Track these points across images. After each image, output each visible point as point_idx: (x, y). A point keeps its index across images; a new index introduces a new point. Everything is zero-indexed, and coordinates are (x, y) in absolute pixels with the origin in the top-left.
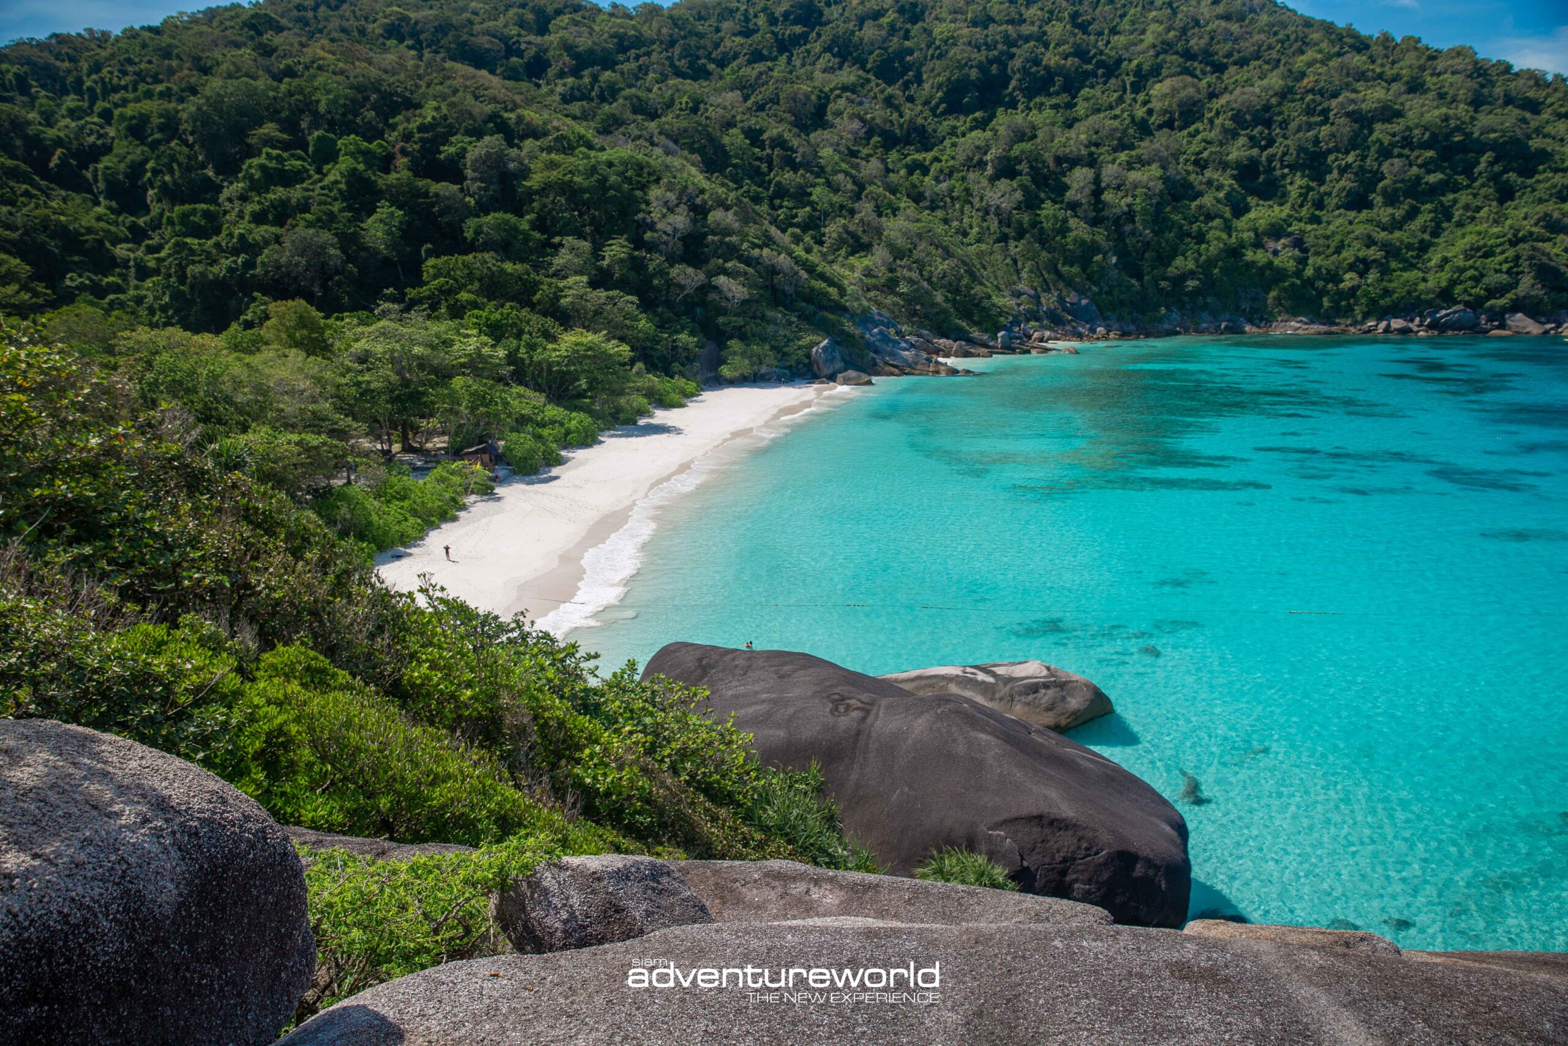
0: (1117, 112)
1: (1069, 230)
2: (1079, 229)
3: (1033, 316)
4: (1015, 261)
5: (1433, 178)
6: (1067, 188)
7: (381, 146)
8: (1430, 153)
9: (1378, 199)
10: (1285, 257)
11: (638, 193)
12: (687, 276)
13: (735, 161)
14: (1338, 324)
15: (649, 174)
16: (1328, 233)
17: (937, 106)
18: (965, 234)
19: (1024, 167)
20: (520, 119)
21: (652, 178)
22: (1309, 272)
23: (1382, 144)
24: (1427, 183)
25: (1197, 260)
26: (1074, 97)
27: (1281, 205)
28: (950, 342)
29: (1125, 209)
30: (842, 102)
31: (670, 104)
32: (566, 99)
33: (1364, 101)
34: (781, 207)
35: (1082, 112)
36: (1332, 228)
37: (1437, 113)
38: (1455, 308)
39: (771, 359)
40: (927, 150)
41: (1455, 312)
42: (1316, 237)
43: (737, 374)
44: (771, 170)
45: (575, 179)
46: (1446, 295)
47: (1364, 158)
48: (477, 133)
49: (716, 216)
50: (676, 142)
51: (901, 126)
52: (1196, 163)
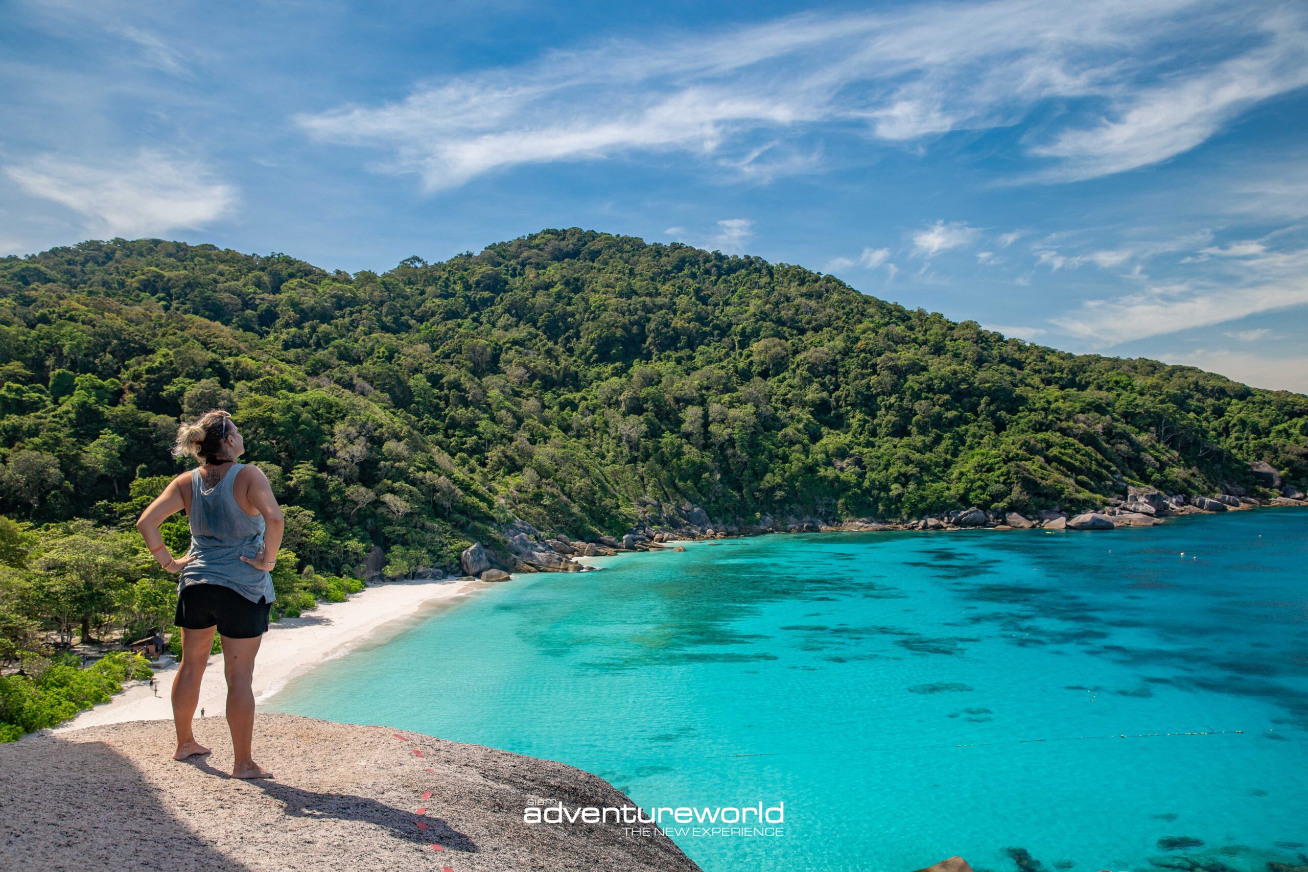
0: (724, 363)
1: (683, 454)
2: (691, 453)
3: (656, 521)
4: (642, 478)
5: (951, 414)
6: (682, 421)
7: (113, 383)
8: (947, 397)
9: (914, 430)
10: (849, 473)
11: (326, 427)
12: (360, 493)
13: (417, 399)
14: (890, 523)
15: (337, 412)
16: (879, 454)
17: (591, 356)
18: (603, 457)
19: (649, 405)
20: (237, 364)
21: (339, 415)
22: (866, 484)
23: (913, 390)
24: (946, 418)
25: (782, 476)
26: (694, 352)
27: (846, 433)
28: (584, 543)
29: (727, 437)
30: (512, 353)
31: (370, 353)
32: (287, 346)
33: (899, 359)
34: (454, 436)
35: (699, 364)
36: (882, 450)
37: (948, 368)
38: (971, 509)
39: (427, 559)
40: (578, 391)
41: (971, 512)
42: (871, 458)
43: (397, 573)
44: (447, 406)
45: (273, 415)
46: (964, 500)
47: (902, 400)
48: (197, 376)
49: (390, 446)
50: (372, 383)
51: (558, 372)
52: (784, 401)
